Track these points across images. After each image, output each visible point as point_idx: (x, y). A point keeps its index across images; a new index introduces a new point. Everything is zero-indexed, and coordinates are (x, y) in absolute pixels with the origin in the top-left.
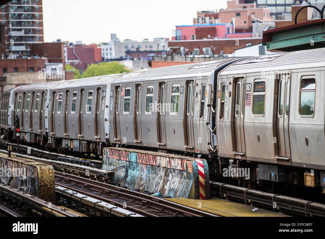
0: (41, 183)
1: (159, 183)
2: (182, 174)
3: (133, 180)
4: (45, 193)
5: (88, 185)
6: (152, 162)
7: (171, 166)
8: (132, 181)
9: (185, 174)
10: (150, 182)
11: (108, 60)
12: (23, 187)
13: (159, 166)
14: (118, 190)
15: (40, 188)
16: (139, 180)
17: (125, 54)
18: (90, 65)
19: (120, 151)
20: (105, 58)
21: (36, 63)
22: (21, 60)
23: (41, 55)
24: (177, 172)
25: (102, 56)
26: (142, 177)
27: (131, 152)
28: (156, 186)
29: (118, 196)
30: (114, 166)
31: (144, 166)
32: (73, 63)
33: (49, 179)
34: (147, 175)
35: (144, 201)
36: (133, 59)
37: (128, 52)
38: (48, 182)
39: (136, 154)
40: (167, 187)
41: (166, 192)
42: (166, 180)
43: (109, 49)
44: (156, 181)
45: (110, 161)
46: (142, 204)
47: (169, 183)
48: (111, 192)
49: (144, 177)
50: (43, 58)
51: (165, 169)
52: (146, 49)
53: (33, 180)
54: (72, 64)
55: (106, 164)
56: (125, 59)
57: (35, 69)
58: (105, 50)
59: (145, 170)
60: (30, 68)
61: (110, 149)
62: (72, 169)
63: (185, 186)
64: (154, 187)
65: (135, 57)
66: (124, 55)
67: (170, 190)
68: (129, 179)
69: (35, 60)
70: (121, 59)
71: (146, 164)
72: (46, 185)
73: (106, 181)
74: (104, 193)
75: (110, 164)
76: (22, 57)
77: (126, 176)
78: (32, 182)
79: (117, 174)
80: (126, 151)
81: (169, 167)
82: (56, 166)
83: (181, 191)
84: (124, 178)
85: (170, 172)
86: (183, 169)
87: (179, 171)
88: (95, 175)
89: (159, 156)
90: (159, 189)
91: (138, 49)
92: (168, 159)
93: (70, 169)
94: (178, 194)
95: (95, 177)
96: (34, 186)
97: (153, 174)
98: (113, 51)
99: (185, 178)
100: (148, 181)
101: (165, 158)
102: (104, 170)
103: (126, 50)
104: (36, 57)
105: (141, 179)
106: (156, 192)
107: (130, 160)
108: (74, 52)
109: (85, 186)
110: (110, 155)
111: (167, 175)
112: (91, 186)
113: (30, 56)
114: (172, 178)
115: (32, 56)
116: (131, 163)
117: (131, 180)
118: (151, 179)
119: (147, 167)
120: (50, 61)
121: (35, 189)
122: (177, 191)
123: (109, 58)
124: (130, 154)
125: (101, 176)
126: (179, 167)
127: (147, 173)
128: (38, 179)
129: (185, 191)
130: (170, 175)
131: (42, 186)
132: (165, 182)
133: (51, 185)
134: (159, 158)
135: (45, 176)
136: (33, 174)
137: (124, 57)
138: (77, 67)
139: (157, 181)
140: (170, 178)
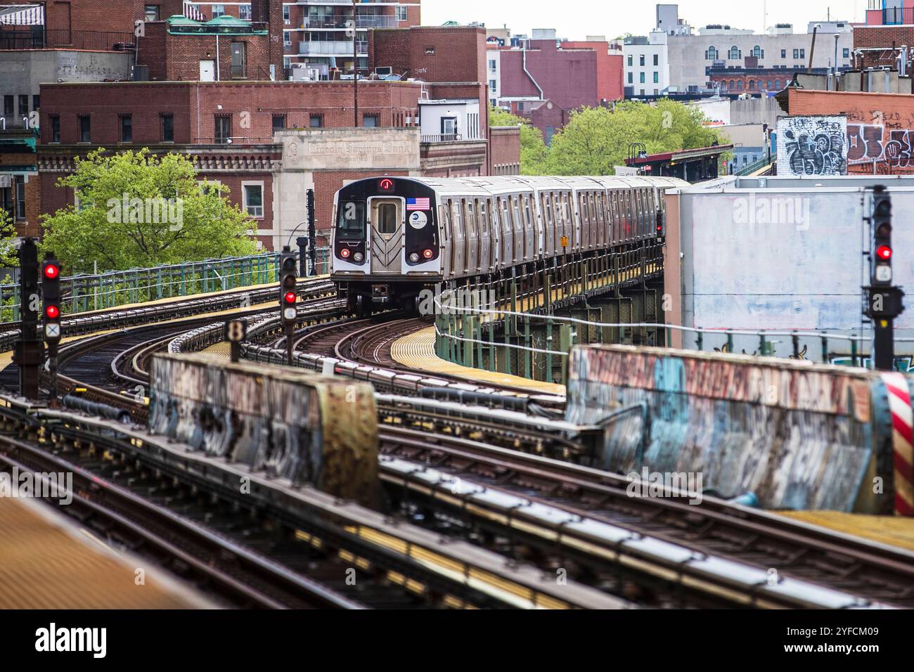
0: (329, 443)
1: (755, 463)
2: (835, 428)
3: (669, 456)
4: (344, 477)
5: (509, 470)
6: (732, 387)
7: (795, 401)
8: (663, 460)
9: (844, 427)
10: (726, 460)
11: (644, 98)
12: (272, 462)
13: (756, 404)
14: (610, 485)
15: (325, 458)
16: (687, 455)
17: (707, 79)
18: (580, 111)
19: (625, 354)
20: (637, 92)
21: (387, 96)
22: (334, 86)
23: (406, 70)
24: (816, 420)
25: (626, 83)
26: (699, 443)
27: (661, 357)
28: (745, 474)
29: (605, 502)
30: (604, 408)
31: (705, 406)
32: (521, 104)
33: (360, 430)
34: (714, 436)
35: (691, 517)
36: (734, 97)
37: (717, 72)
38: (354, 440)
39: (680, 362)
40: (781, 477)
41: (780, 495)
42: (780, 452)
43: (649, 60)
44: (744, 457)
45: (593, 393)
46: (682, 524)
47: (787, 461)
48: (582, 491)
49: (705, 443)
50: (411, 80)
51: (776, 414)
52: (780, 62)
53: (304, 434)
54: (518, 110)
55: (578, 403)
56: (707, 96)
57: (383, 119)
58: (636, 61)
59: (709, 419)
60: (366, 116)
61: (593, 349)
62: (462, 424)
63: (844, 471)
64: (739, 477)
65: (742, 91)
66: (701, 81)
67: (793, 486)
68: (653, 451)
69: (385, 85)
70: (691, 95)
71: (713, 399)
72: (346, 450)
73: (575, 459)
74: (560, 493)
75: (593, 403)
76: (338, 77)
77: (645, 442)
78: (301, 442)
79: (615, 436)
80: (645, 355)
81: (789, 405)
82: (410, 415)
83: (831, 489)
84: (637, 451)
85: (795, 422)
86: (839, 408)
87: (823, 418)
88: (540, 440)
89: (756, 365)
90: (755, 484)
91: (751, 60)
92: (786, 376)
93: (456, 423)
94: (819, 497)
95: (539, 447)
96: (308, 456)
97: (738, 430)
98: (664, 68)
99: (844, 442)
100: (717, 457)
101: (776, 373)
102: (572, 422)
103: (710, 63)
104: (388, 78)
105: (696, 451)
106: (744, 492)
107: (661, 387)
108: (525, 68)
109: (498, 475)
110: (592, 370)
111: (782, 434)
112: (518, 474)
113: (366, 74)
114: (801, 443)
115: (373, 75)
116: (663, 397)
117: (660, 456)
118: (729, 450)
119: (716, 408)
120: (435, 93)
121: (310, 466)
122: (817, 489)
123: (649, 92)
124: (658, 365)
125: (557, 443)
126: (825, 405)
127: (715, 428)
128: (321, 428)
129: (842, 488)
130: (795, 432)
131: (332, 453)
132: (777, 457)
133: (366, 450)
134: (755, 373)
135: (344, 419)
136: (304, 411)
137: (703, 88)
138: (535, 119)
139: (750, 457)
140: (793, 444)
